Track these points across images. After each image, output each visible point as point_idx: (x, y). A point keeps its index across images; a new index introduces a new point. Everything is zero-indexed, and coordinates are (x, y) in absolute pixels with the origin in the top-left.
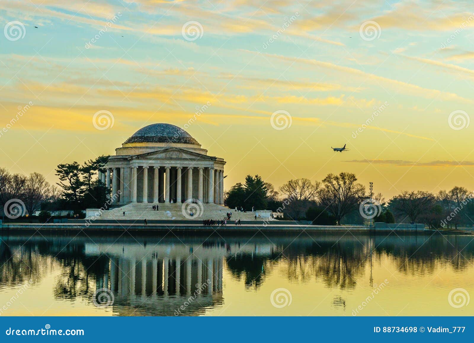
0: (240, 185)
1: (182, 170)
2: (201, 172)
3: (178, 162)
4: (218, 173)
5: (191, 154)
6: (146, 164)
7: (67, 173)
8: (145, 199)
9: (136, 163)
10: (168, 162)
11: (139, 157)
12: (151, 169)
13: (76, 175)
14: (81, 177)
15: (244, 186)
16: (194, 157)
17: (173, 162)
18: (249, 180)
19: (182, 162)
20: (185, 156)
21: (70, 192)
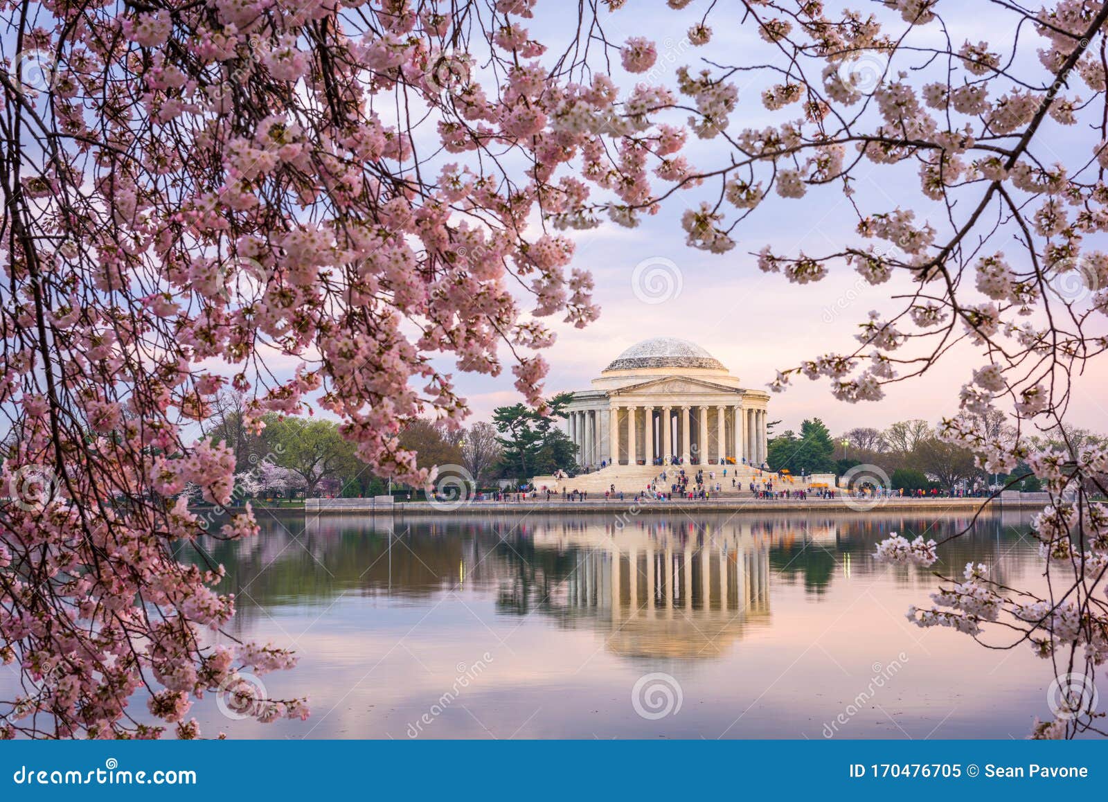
0: (791, 433)
1: (690, 411)
2: (722, 415)
3: (683, 398)
4: (754, 415)
5: (704, 385)
6: (632, 403)
7: (509, 420)
8: (632, 459)
9: (616, 403)
10: (667, 399)
11: (620, 392)
12: (641, 411)
13: (522, 423)
14: (532, 425)
15: (798, 434)
16: (708, 390)
17: (675, 399)
18: (807, 427)
19: (689, 399)
20: (694, 389)
21: (515, 450)
